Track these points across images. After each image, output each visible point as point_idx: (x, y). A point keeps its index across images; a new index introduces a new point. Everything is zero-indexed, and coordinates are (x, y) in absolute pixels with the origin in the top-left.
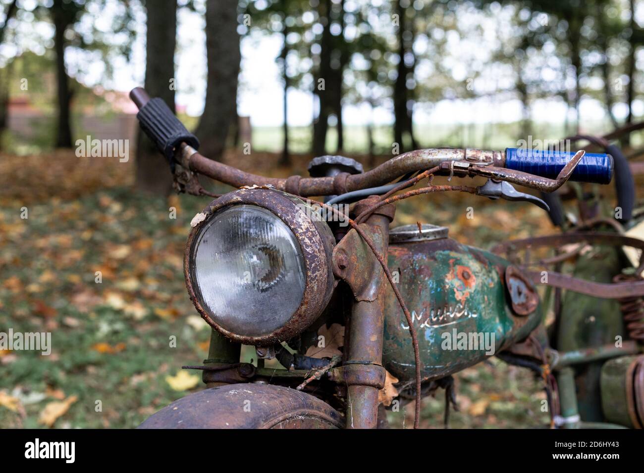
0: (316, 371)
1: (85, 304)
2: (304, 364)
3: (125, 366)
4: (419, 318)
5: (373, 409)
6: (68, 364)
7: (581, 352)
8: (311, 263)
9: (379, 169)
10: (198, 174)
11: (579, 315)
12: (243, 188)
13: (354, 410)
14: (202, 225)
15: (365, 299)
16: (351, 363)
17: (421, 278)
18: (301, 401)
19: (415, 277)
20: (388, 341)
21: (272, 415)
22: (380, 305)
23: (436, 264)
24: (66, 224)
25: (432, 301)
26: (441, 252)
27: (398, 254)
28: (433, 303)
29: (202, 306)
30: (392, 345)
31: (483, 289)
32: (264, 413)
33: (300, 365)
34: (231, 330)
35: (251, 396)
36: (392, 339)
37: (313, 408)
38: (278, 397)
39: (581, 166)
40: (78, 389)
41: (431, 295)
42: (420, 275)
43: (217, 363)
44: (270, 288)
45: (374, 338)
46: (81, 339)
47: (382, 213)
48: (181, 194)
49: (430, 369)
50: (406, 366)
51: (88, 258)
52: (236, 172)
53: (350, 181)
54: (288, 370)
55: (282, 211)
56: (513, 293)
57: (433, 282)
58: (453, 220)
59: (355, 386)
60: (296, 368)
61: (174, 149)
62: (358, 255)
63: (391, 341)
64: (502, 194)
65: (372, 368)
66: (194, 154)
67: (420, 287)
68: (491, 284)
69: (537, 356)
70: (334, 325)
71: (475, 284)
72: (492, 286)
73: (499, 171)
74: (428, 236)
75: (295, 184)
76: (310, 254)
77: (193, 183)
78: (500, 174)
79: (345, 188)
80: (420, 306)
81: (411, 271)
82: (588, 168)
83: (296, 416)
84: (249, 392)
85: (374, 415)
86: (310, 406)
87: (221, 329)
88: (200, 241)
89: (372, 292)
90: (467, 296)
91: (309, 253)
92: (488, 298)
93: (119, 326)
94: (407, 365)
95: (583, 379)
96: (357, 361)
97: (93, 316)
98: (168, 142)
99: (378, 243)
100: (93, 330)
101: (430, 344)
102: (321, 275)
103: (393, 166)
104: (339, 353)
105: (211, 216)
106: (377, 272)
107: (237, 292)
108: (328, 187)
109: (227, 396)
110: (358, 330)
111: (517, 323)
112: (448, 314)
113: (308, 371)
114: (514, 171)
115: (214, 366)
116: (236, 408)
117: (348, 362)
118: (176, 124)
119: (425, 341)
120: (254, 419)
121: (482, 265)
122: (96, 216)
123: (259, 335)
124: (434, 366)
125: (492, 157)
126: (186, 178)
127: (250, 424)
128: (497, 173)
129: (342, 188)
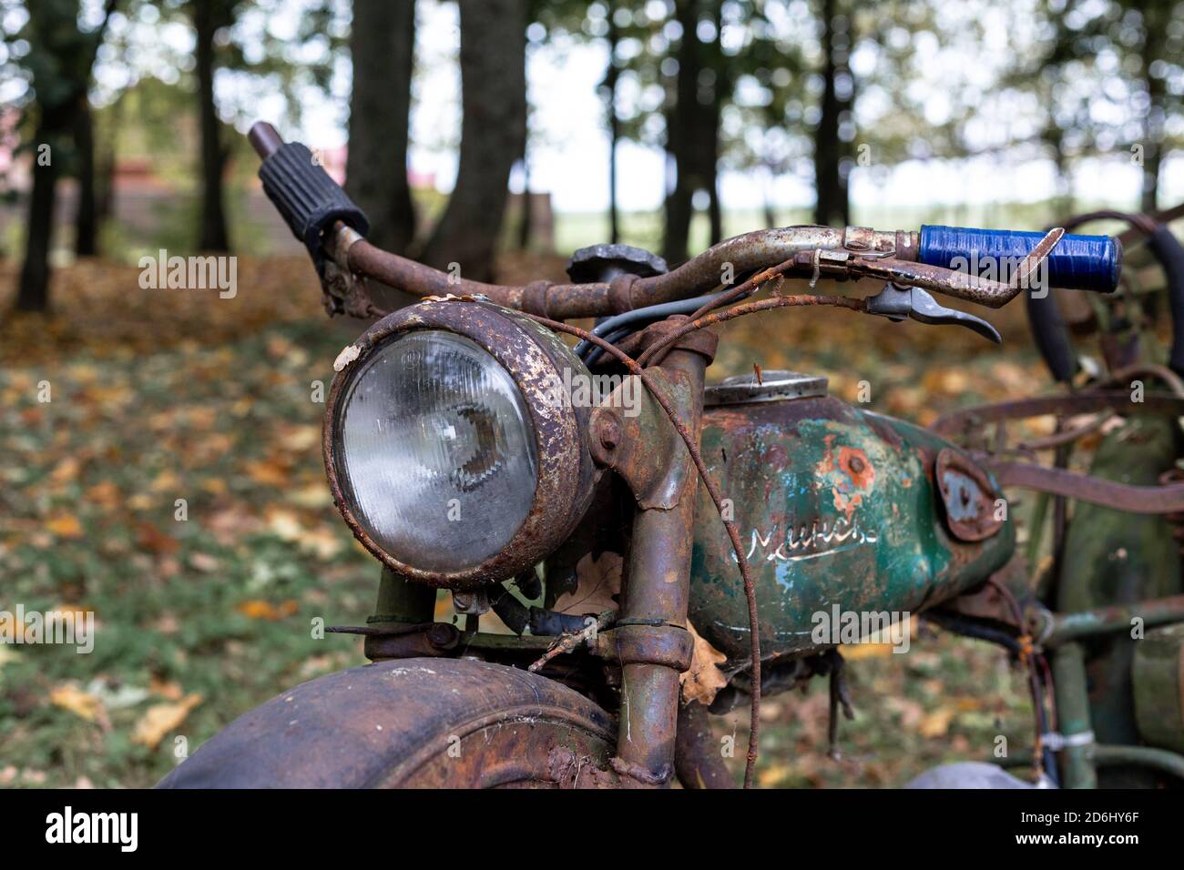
0: (567, 637)
1: (230, 530)
2: (550, 625)
3: (295, 642)
4: (765, 544)
5: (668, 708)
6: (192, 638)
7: (1096, 614)
8: (547, 438)
9: (688, 266)
10: (366, 279)
11: (1097, 546)
12: (425, 300)
13: (633, 709)
14: (353, 367)
15: (657, 506)
16: (629, 622)
17: (770, 470)
18: (529, 690)
19: (758, 469)
20: (707, 585)
21: (467, 713)
22: (684, 517)
23: (800, 443)
24: (205, 388)
25: (790, 512)
26: (810, 421)
27: (729, 424)
28: (792, 515)
29: (355, 516)
30: (715, 592)
31: (890, 492)
32: (452, 709)
33: (540, 629)
34: (407, 561)
35: (432, 679)
36: (715, 581)
37: (553, 703)
38: (484, 681)
39: (1059, 258)
40: (206, 681)
41: (788, 500)
42: (768, 463)
43: (389, 623)
44: (480, 484)
45: (671, 578)
46: (218, 593)
47: (690, 347)
48: (336, 315)
49: (787, 637)
50: (740, 631)
51: (242, 449)
52: (432, 274)
53: (637, 290)
54: (520, 636)
55: (496, 342)
56: (950, 500)
57: (792, 477)
58: (915, 381)
59: (635, 665)
60: (534, 633)
61: (322, 233)
62: (642, 423)
63: (712, 585)
64: (912, 310)
65: (666, 632)
66: (356, 242)
67: (767, 486)
68: (907, 482)
69: (1011, 620)
70: (606, 554)
71: (873, 481)
72: (909, 485)
73: (903, 268)
74: (785, 391)
75: (539, 296)
76: (545, 420)
77: (356, 295)
78: (905, 272)
79: (629, 302)
80: (767, 521)
81: (751, 456)
82: (1072, 262)
83: (517, 718)
84: (430, 672)
85: (669, 719)
86: (550, 701)
87: (389, 558)
88: (351, 398)
89: (670, 492)
90: (856, 504)
91: (543, 419)
92: (899, 507)
93: (288, 570)
94: (743, 629)
95: (1102, 665)
96: (639, 618)
97: (243, 552)
98: (311, 221)
99: (682, 402)
100: (241, 578)
101: (785, 592)
102: (566, 459)
103: (713, 261)
104: (614, 606)
105: (369, 351)
106: (680, 455)
107: (420, 491)
108: (599, 302)
109: (386, 679)
110: (643, 563)
111: (960, 555)
112: (820, 535)
113: (555, 638)
114: (932, 267)
115: (384, 628)
116: (400, 700)
117: (623, 621)
118: (327, 189)
119: (776, 585)
120: (432, 720)
121: (889, 447)
122: (260, 373)
123: (456, 570)
124: (793, 632)
125: (894, 243)
126: (343, 286)
127: (424, 728)
128: (899, 271)
129: (623, 302)
